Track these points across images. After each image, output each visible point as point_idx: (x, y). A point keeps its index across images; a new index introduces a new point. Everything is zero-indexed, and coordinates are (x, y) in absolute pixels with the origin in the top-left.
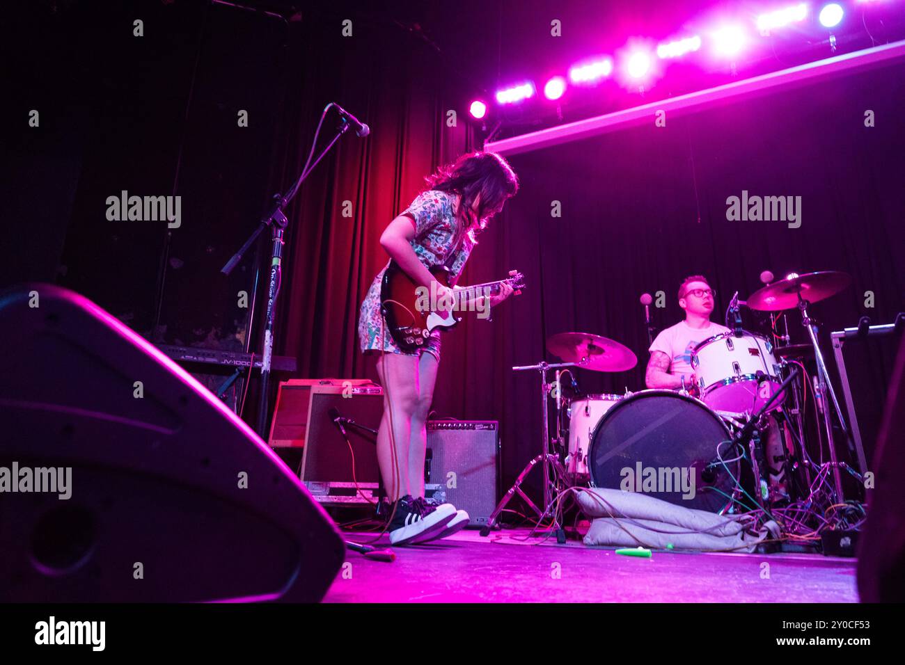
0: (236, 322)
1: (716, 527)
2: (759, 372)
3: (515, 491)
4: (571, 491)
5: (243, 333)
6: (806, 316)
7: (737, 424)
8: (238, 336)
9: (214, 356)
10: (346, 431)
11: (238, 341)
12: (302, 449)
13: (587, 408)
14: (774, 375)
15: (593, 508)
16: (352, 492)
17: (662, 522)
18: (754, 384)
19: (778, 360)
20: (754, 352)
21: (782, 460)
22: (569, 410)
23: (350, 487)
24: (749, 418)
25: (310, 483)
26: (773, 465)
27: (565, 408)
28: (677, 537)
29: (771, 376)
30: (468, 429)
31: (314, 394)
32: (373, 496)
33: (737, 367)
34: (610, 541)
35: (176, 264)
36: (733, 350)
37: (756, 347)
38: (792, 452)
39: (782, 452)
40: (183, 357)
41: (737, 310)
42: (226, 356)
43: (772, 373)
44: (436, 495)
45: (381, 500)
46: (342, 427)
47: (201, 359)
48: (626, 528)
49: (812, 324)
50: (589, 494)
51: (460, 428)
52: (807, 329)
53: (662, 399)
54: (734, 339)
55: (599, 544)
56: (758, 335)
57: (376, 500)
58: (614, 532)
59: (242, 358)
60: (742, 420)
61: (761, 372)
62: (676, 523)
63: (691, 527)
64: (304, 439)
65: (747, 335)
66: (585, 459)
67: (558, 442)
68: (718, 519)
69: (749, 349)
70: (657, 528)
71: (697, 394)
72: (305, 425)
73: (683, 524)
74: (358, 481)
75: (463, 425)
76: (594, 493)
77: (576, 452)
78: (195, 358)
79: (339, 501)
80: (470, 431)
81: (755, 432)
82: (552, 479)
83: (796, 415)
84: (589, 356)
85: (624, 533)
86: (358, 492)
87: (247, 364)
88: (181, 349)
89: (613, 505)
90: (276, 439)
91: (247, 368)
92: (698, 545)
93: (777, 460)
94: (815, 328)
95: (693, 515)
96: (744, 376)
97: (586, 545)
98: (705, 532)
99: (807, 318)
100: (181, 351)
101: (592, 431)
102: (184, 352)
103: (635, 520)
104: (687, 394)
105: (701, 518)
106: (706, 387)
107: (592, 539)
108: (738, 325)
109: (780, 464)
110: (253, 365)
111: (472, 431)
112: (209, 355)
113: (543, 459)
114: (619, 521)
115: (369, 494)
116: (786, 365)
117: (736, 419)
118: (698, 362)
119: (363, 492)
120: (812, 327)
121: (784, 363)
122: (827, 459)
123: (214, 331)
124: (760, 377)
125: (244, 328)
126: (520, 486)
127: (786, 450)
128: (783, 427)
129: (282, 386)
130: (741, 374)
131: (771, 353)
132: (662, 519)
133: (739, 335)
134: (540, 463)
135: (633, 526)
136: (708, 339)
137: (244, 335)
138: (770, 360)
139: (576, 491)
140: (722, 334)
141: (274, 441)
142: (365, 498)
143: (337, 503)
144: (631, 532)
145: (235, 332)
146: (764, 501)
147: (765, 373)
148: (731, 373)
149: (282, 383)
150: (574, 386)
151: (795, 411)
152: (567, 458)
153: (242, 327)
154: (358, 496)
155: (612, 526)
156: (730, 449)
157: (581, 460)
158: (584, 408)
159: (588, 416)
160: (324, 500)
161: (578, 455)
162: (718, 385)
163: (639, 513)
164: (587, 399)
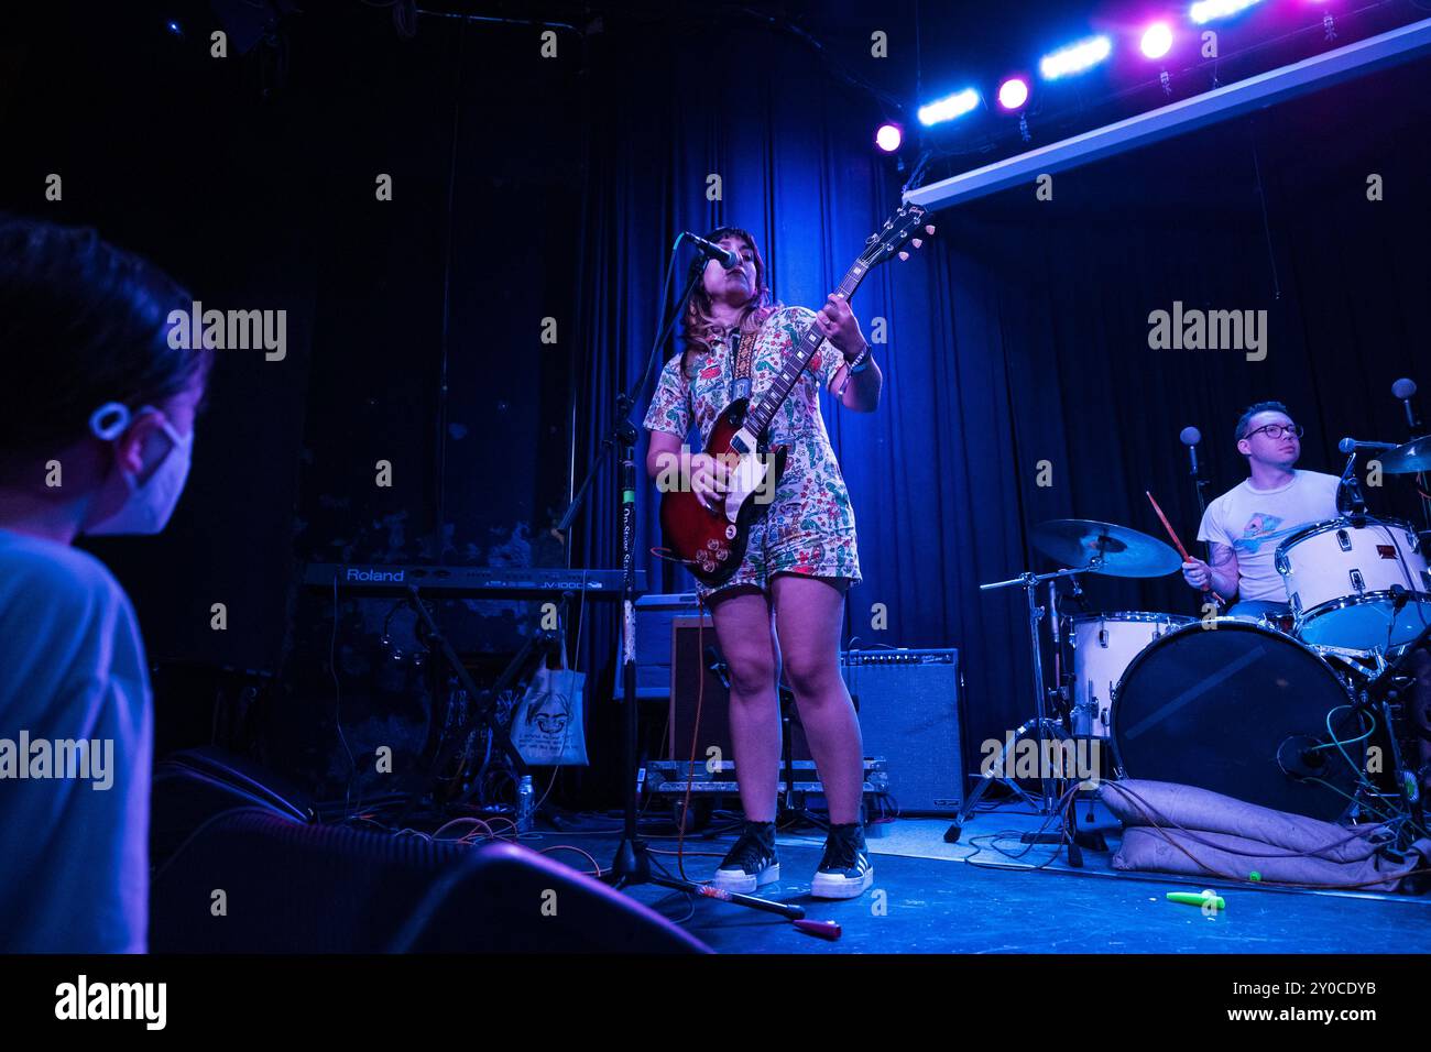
1: (1331, 847)
2: (1397, 587)
7: (1361, 668)
8: (554, 532)
11: (556, 540)
13: (1102, 636)
14: (1424, 590)
15: (1124, 810)
17: (1239, 836)
18: (1388, 607)
20: (1388, 552)
24: (1381, 661)
25: (682, 763)
28: (1266, 863)
29: (1419, 593)
30: (911, 662)
31: (678, 628)
33: (1357, 580)
34: (1156, 864)
35: (457, 432)
36: (1348, 549)
37: (1390, 542)
41: (1354, 483)
42: (547, 576)
43: (1419, 586)
45: (790, 787)
48: (1182, 845)
50: (1120, 792)
51: (899, 662)
53: (1230, 634)
54: (1350, 531)
55: (1137, 869)
56: (1393, 522)
58: (1161, 851)
59: (569, 578)
60: (1369, 662)
61: (1401, 586)
62: (1262, 837)
63: (1289, 846)
66: (1103, 715)
68: (1333, 834)
69: (1378, 547)
70: (1231, 847)
73: (1275, 841)
76: (1128, 789)
79: (729, 790)
84: (1101, 556)
85: (1177, 850)
87: (577, 586)
88: (484, 572)
89: (1158, 809)
91: (578, 592)
92: (1301, 877)
95: (1291, 826)
96: (1368, 593)
97: (1117, 869)
98: (1313, 855)
101: (1115, 687)
102: (489, 575)
103: (1194, 832)
104: (1272, 626)
105: (1305, 830)
106: (1305, 609)
107: (1126, 862)
108: (1357, 507)
113: (1036, 725)
114: (1169, 832)
117: (1357, 659)
118: (1288, 565)
124: (1399, 596)
130: (1364, 592)
132: (1238, 831)
133: (1359, 524)
135: (1191, 842)
136: (1306, 530)
138: (1417, 563)
140: (1329, 523)
143: (725, 793)
144: (1189, 851)
145: (549, 526)
146: (1412, 804)
147: (1408, 587)
148: (1347, 591)
155: (1157, 840)
156: (1350, 717)
157: (1096, 717)
158: (1098, 634)
159: (1104, 646)
160: (707, 789)
161: (1093, 709)
162: (1326, 608)
163: (1199, 822)
164: (1103, 620)
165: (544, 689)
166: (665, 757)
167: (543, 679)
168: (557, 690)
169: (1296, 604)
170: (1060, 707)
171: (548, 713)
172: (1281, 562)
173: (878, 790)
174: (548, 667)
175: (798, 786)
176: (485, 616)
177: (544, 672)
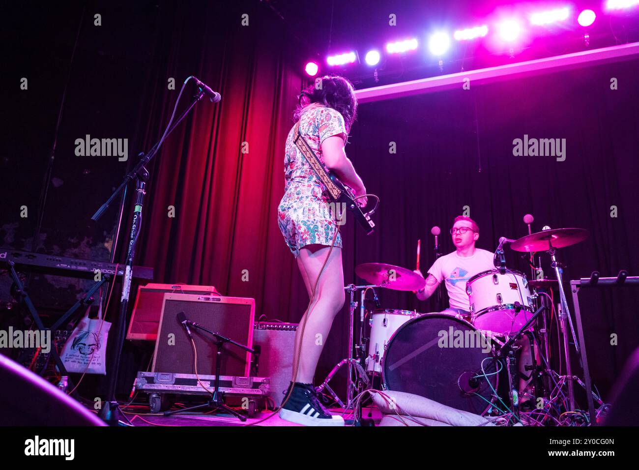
0: (105, 233)
2: (517, 303)
3: (325, 387)
4: (368, 392)
5: (111, 242)
6: (554, 259)
7: (498, 341)
8: (106, 245)
9: (84, 265)
10: (191, 331)
11: (106, 249)
12: (155, 342)
13: (385, 320)
14: (528, 305)
15: (384, 407)
16: (194, 382)
18: (512, 312)
19: (532, 293)
20: (514, 286)
21: (530, 369)
22: (370, 320)
23: (192, 378)
24: (508, 338)
25: (160, 374)
26: (524, 372)
27: (367, 319)
29: (525, 306)
30: (290, 330)
31: (167, 300)
32: (211, 386)
33: (499, 299)
35: (57, 183)
36: (498, 284)
37: (516, 283)
38: (539, 363)
39: (531, 364)
40: (58, 265)
41: (502, 253)
42: (95, 265)
43: (526, 304)
44: (262, 386)
45: (216, 389)
46: (187, 328)
47: (74, 267)
49: (558, 266)
50: (383, 397)
51: (284, 329)
52: (554, 270)
53: (442, 320)
54: (499, 275)
56: (518, 273)
57: (212, 390)
59: (108, 267)
60: (502, 339)
61: (518, 303)
64: (157, 333)
65: (509, 272)
66: (381, 361)
67: (360, 349)
69: (510, 283)
71: (469, 319)
72: (159, 322)
73: (452, 423)
74: (199, 373)
75: (287, 326)
76: (386, 395)
77: (374, 355)
78: (69, 266)
79: (183, 390)
80: (292, 331)
81: (511, 352)
82: (354, 379)
83: (543, 334)
86: (198, 382)
87: (112, 272)
88: (57, 258)
89: (400, 405)
90: (134, 333)
91: (112, 276)
93: (527, 368)
94: (560, 270)
95: (461, 416)
96: (505, 305)
99: (555, 262)
100: (57, 260)
101: (386, 344)
102: (60, 261)
106: (476, 312)
108: (503, 265)
109: (530, 372)
110: (118, 272)
111: (294, 332)
112: (80, 264)
113: (348, 362)
115: (207, 385)
116: (537, 296)
117: (497, 337)
118: (471, 290)
119: (202, 382)
120: (559, 269)
121: (535, 296)
122: (564, 373)
123: (86, 240)
124: (517, 307)
125: (112, 239)
126: (328, 383)
127: (534, 362)
128: (533, 344)
129: (141, 289)
130: (502, 304)
131: (526, 287)
132: (436, 418)
133: (503, 272)
134: (346, 366)
136: (480, 274)
137: (112, 244)
138: (525, 293)
139: (371, 393)
140: (490, 271)
141: (132, 334)
142: (204, 387)
143: (180, 391)
145: (104, 241)
146: (515, 406)
147: (521, 303)
148: (495, 303)
149: (141, 287)
150: (376, 301)
151: (543, 330)
152: (367, 359)
153: (110, 238)
154: (198, 385)
156: (491, 363)
157: (377, 361)
158: (383, 320)
159: (385, 326)
160: (170, 389)
161: (376, 357)
162: (486, 311)
163: (419, 413)
164: (385, 313)
165: (85, 329)
166: (150, 371)
167: (85, 324)
168: (93, 330)
169: (473, 309)
170: (360, 354)
171: (86, 343)
172: (468, 288)
173: (264, 394)
174: (89, 317)
175: (221, 389)
176: (58, 287)
177: (86, 320)
